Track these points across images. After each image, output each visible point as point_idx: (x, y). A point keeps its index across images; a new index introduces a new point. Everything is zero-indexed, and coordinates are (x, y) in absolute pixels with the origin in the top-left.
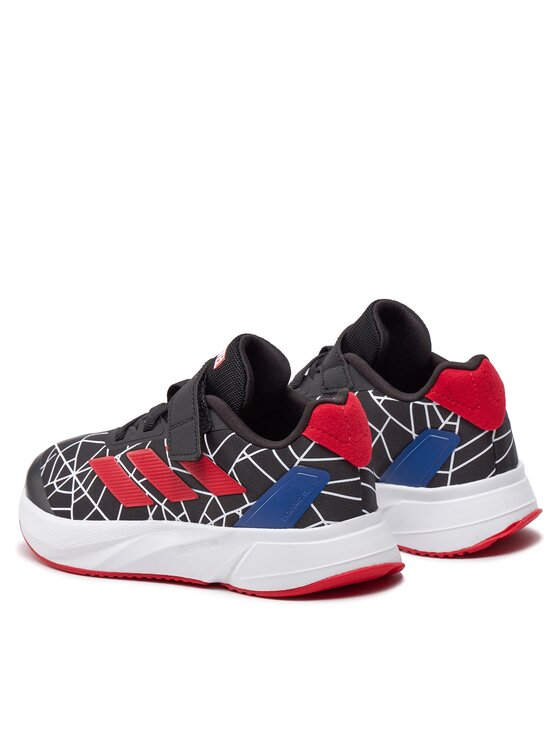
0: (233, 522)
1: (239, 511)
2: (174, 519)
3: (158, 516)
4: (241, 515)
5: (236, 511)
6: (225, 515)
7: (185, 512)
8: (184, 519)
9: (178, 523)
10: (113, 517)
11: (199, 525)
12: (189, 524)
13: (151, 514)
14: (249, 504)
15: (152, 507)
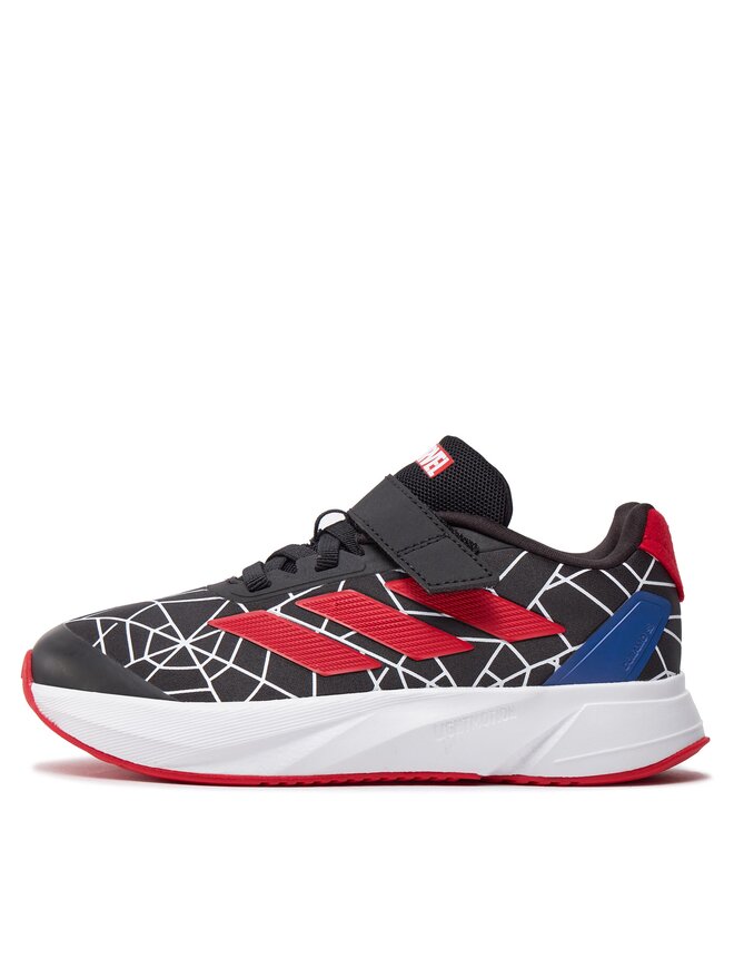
0: (542, 678)
1: (554, 661)
2: (423, 685)
3: (391, 683)
4: (557, 666)
5: (549, 661)
6: (528, 669)
7: (445, 673)
8: (444, 683)
9: (432, 690)
10: (304, 692)
11: (474, 690)
12: (455, 690)
13: (377, 683)
14: (571, 649)
15: (377, 673)
